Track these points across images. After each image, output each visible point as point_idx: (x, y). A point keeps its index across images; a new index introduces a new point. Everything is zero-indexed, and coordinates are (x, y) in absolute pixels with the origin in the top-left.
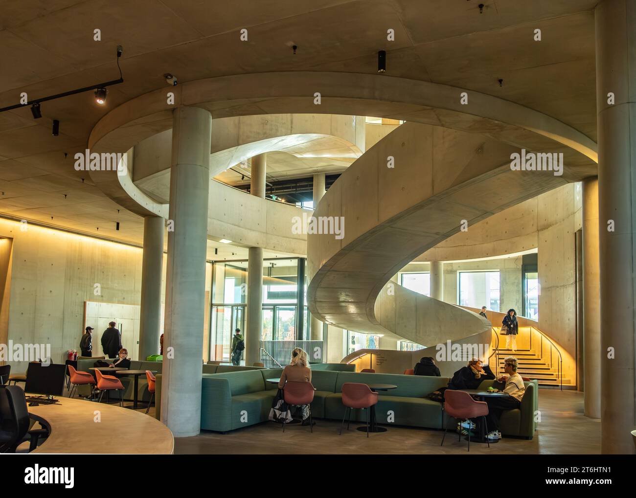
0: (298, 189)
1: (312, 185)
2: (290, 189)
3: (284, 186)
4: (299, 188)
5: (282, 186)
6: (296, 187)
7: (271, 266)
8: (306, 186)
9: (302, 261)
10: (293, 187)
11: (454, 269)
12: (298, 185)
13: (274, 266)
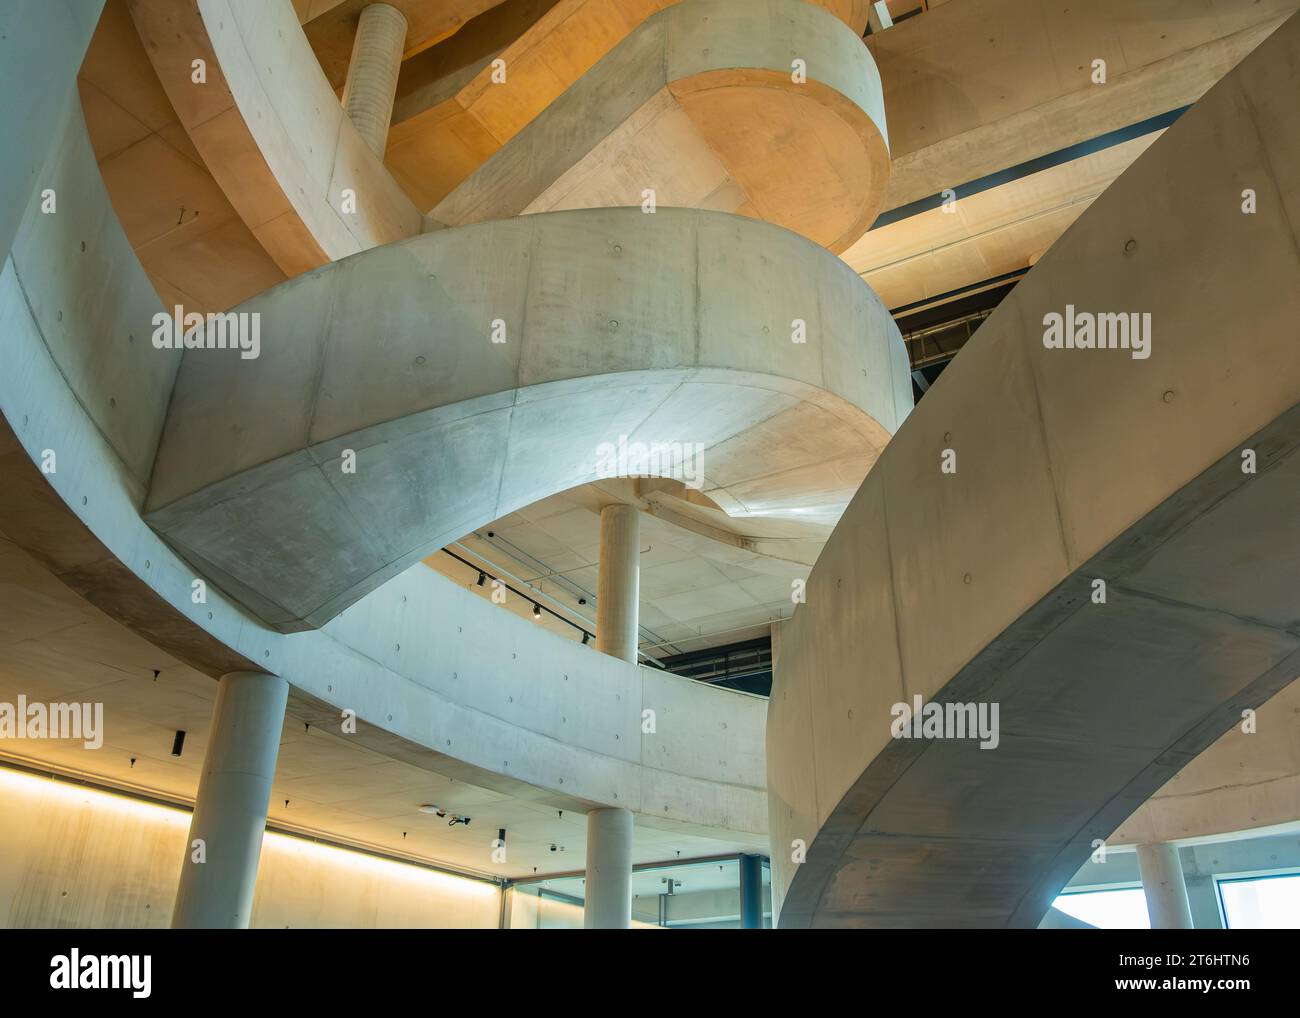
0: (731, 670)
1: (768, 657)
2: (712, 671)
3: (695, 665)
4: (732, 667)
5: (689, 666)
6: (726, 665)
7: (664, 888)
8: (753, 660)
9: (751, 865)
10: (719, 667)
11: (1203, 870)
12: (731, 658)
13: (676, 889)
